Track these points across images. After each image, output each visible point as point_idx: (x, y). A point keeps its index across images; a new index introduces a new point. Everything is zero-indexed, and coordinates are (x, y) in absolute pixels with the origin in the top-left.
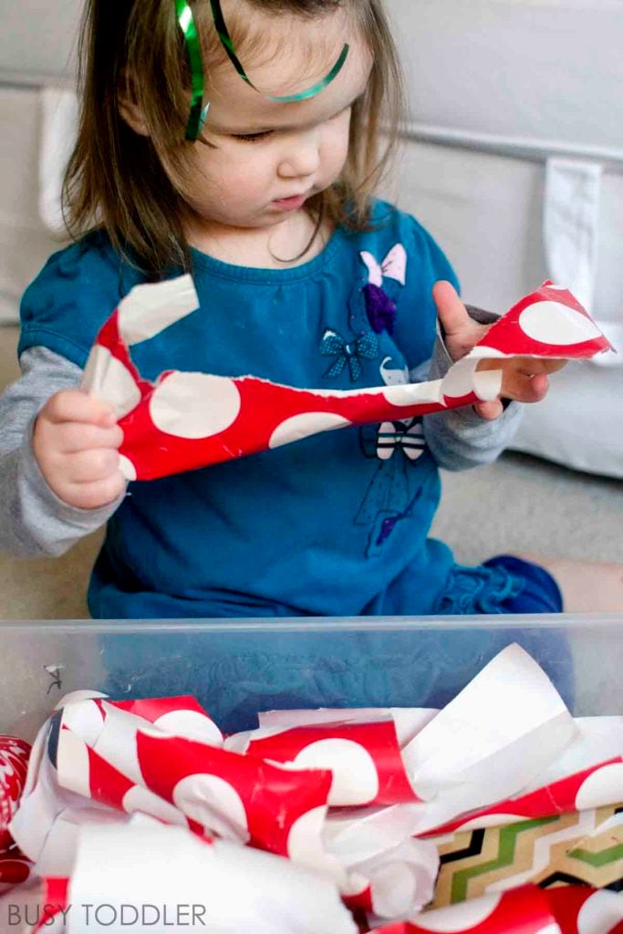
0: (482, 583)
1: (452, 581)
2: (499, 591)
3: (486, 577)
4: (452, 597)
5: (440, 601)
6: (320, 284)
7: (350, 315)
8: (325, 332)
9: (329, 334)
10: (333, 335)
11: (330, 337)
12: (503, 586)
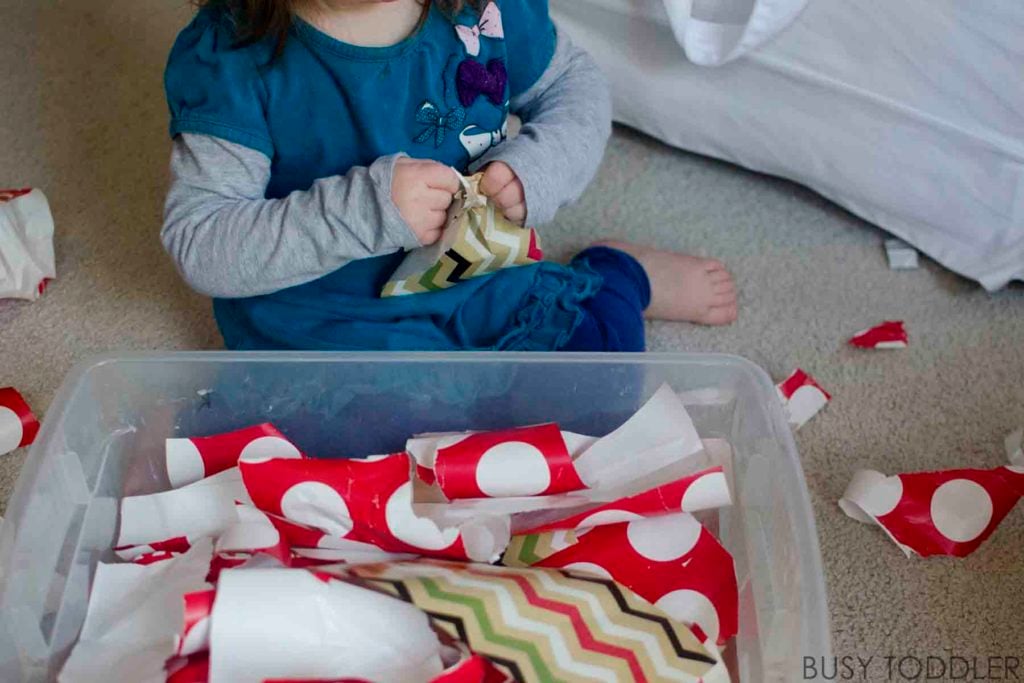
0: (565, 283)
1: (540, 279)
2: (579, 292)
3: (569, 278)
4: (538, 295)
5: (526, 298)
6: (422, 54)
7: (445, 89)
8: (424, 103)
9: (427, 105)
10: (432, 107)
11: (428, 108)
12: (582, 288)
